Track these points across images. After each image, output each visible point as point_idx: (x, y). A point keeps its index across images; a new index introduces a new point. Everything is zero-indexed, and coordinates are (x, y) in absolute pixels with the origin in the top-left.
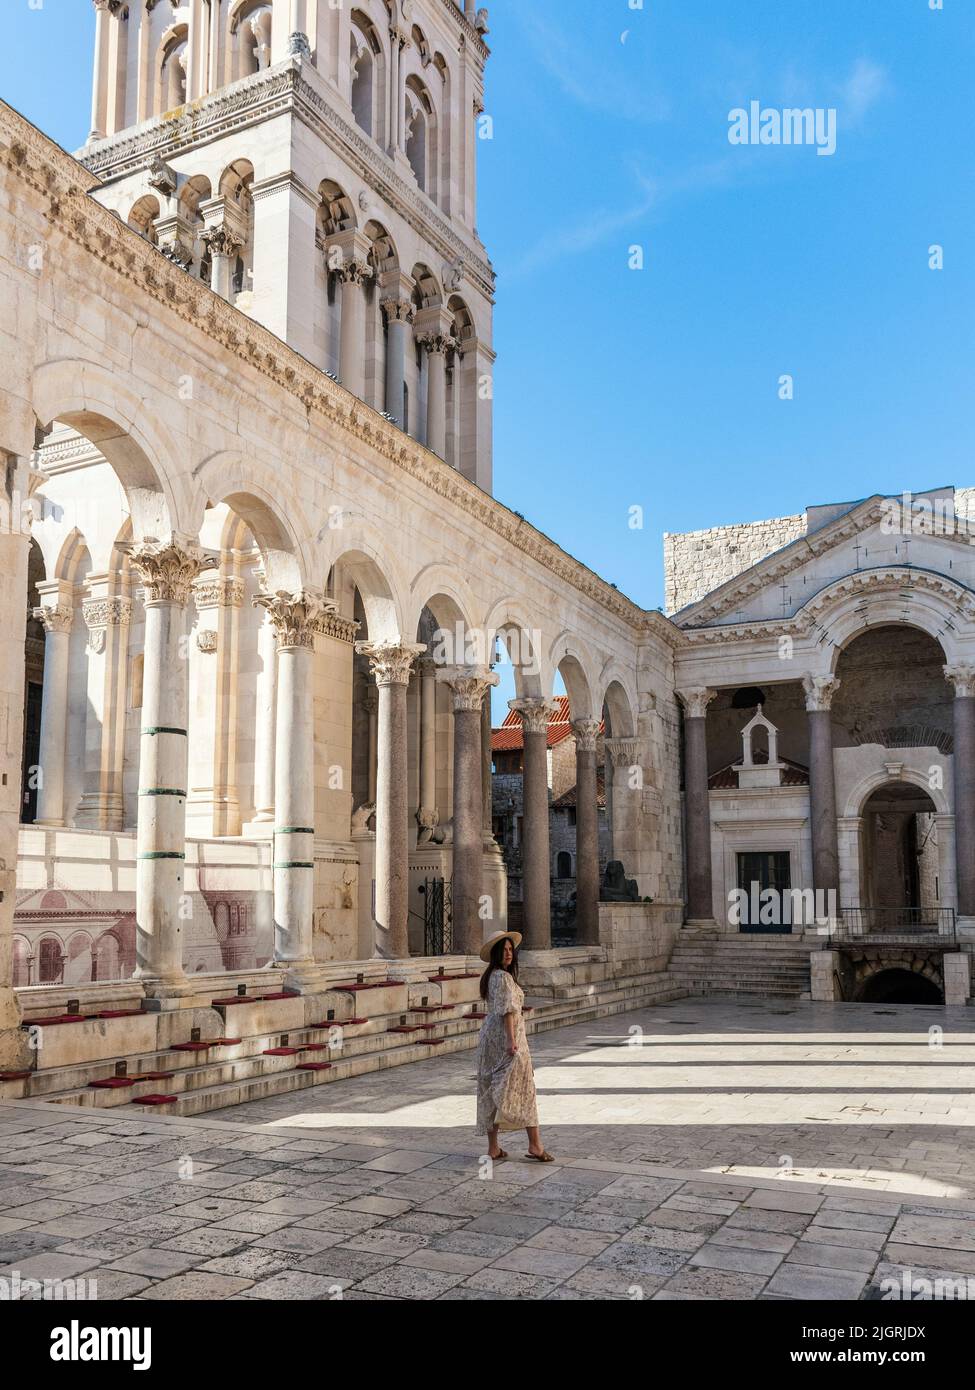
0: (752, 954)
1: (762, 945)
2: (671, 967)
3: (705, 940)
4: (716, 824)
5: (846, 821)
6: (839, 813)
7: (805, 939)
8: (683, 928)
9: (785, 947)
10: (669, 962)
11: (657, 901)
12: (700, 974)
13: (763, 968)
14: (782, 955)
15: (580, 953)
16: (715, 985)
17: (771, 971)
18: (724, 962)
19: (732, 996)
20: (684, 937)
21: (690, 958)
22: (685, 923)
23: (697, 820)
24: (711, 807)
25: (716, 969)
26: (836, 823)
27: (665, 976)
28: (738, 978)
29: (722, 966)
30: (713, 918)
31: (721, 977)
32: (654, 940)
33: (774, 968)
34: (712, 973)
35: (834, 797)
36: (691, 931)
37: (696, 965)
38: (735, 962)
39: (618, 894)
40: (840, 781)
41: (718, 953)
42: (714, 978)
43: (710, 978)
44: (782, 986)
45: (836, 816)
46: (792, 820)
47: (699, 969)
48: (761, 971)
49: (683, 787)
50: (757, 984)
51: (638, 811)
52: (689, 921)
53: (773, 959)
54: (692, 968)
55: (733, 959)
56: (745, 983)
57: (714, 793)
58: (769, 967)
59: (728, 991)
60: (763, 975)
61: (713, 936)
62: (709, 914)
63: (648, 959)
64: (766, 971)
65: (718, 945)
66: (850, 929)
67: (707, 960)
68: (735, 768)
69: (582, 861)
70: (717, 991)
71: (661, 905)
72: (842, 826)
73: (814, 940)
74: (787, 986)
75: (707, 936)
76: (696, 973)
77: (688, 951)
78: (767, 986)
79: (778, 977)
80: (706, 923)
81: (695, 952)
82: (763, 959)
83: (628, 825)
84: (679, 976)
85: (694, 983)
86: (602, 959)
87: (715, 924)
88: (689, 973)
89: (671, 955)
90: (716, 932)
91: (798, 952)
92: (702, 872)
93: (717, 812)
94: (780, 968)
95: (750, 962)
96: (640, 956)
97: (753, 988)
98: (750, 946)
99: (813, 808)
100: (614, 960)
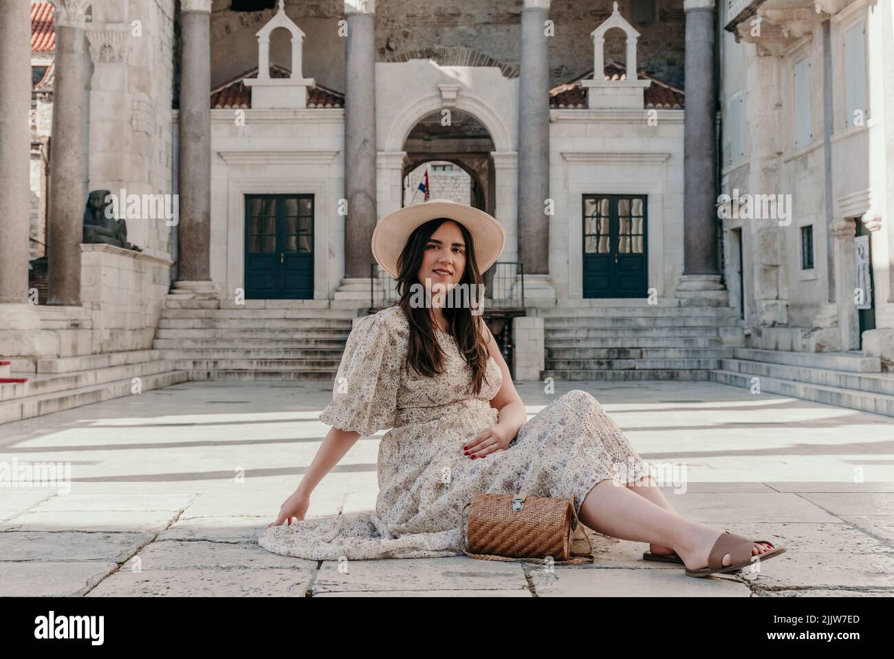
0: (268, 325)
1: (280, 314)
2: (159, 343)
3: (203, 308)
4: (219, 154)
5: (387, 156)
6: (379, 146)
7: (334, 304)
8: (170, 293)
9: (310, 315)
10: (156, 337)
11: (146, 252)
12: (202, 351)
13: (286, 341)
14: (307, 325)
15: (58, 315)
16: (222, 365)
17: (295, 345)
18: (234, 335)
19: (247, 378)
20: (173, 305)
21: (182, 332)
22: (172, 287)
23: (194, 148)
24: (213, 133)
25: (220, 345)
26: (375, 157)
27: (155, 354)
28: (252, 356)
29: (230, 341)
30: (209, 279)
31: (230, 355)
32: (142, 305)
33: (299, 341)
34: (218, 350)
35: (374, 125)
36: (181, 296)
37: (195, 340)
38: (247, 335)
39: (106, 235)
40: (382, 106)
41: (219, 325)
42: (221, 355)
43: (215, 356)
44: (312, 364)
45: (376, 149)
46: (319, 153)
47: (199, 346)
48: (281, 346)
49: (176, 104)
50: (279, 361)
51: (127, 126)
52: (180, 283)
53: (297, 330)
54: (189, 344)
55: (245, 331)
56: (264, 362)
57: (219, 112)
58: (291, 340)
59: (241, 372)
60: (286, 351)
61: (213, 304)
62: (205, 274)
63: (135, 330)
64: (289, 346)
65: (219, 314)
66: (387, 292)
67: (208, 334)
68: (247, 82)
69: (60, 185)
70: (227, 372)
71: (150, 258)
72: (382, 161)
73: (346, 305)
74: (319, 364)
75: (206, 303)
76: (196, 351)
77: (182, 323)
78: (293, 364)
79: (306, 352)
80: (201, 286)
81: (190, 323)
82: (284, 331)
83: (112, 144)
84: (171, 355)
85: (195, 363)
86: (87, 324)
87: (213, 288)
88: (188, 350)
89: (158, 329)
90: (215, 299)
91: (328, 321)
92: (199, 217)
93: (220, 139)
94: (307, 341)
95: (267, 335)
96: (128, 326)
97: (275, 368)
98: (263, 314)
99: (347, 137)
100: (102, 326)
